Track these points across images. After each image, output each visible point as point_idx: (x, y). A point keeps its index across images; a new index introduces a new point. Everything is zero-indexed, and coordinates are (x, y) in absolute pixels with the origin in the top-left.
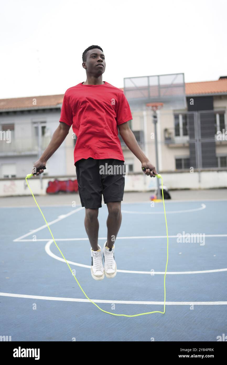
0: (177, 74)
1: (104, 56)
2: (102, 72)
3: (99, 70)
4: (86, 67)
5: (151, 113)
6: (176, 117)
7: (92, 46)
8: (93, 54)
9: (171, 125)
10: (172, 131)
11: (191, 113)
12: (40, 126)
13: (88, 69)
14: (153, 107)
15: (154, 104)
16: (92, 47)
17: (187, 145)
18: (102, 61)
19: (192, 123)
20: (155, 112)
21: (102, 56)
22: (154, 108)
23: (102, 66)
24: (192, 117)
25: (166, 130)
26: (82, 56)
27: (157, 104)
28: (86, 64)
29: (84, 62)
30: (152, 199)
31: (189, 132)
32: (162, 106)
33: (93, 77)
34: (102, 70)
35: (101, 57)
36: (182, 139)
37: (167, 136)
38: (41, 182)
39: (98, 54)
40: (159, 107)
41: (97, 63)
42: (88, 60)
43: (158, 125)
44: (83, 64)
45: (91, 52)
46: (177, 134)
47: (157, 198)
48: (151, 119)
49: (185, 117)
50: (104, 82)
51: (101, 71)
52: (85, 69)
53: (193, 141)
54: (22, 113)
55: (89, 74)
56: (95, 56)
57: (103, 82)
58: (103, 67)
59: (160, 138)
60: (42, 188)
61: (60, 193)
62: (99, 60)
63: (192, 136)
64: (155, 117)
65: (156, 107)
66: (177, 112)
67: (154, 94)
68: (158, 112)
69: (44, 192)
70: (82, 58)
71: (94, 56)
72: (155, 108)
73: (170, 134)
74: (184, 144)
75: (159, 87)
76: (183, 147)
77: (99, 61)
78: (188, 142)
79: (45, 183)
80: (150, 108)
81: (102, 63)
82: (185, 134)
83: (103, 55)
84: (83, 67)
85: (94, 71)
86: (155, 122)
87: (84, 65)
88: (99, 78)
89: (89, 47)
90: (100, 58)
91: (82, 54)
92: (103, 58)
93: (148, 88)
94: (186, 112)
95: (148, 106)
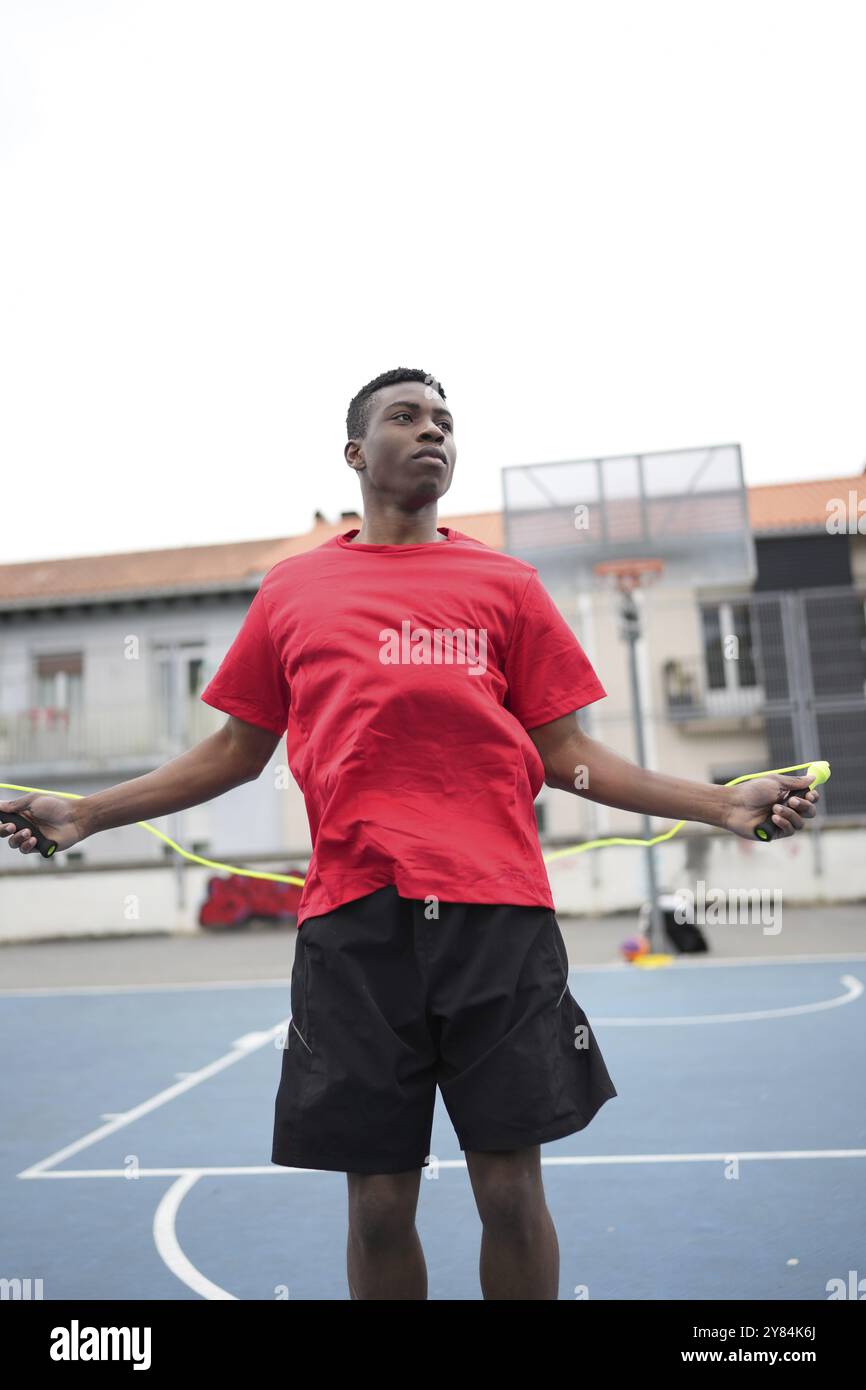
0: (713, 449)
1: (446, 417)
2: (438, 488)
3: (424, 478)
4: (364, 462)
5: (611, 601)
6: (710, 616)
7: (395, 371)
8: (400, 404)
9: (689, 647)
10: (698, 670)
11: (766, 598)
12: (182, 659)
13: (369, 472)
14: (620, 576)
15: (625, 566)
16: (397, 377)
17: (757, 722)
18: (440, 440)
19: (774, 638)
20: (627, 595)
21: (442, 417)
22: (627, 582)
23: (440, 461)
24: (772, 615)
25: (670, 668)
26: (345, 415)
27: (640, 566)
28: (363, 450)
29: (356, 442)
30: (631, 952)
31: (760, 673)
32: (658, 572)
33: (391, 512)
34: (436, 481)
35: (434, 421)
36: (737, 701)
37: (675, 688)
38: (180, 881)
39: (421, 405)
40: (644, 579)
41: (417, 447)
42: (377, 430)
43: (642, 648)
44: (350, 450)
45: (388, 394)
46: (717, 680)
47: (652, 951)
48: (615, 623)
49: (742, 616)
50: (444, 531)
51: (434, 486)
52: (357, 469)
53: (780, 708)
54: (116, 609)
55: (378, 490)
56: (411, 413)
57: (439, 530)
58: (444, 465)
59: (651, 698)
60: (182, 904)
61: (256, 925)
62: (424, 431)
63: (777, 688)
64: (630, 616)
65: (635, 577)
66: (712, 598)
67: (624, 528)
68: (639, 597)
69: (188, 920)
70: (346, 424)
71: (403, 415)
72: (629, 579)
73: (687, 680)
74: (744, 721)
75: (645, 502)
76: (740, 731)
77: (426, 437)
78: (760, 712)
79: (196, 888)
80: (611, 581)
81: (442, 448)
82: (747, 680)
83: (446, 413)
84: (349, 462)
85: (399, 481)
86: (632, 637)
87: (352, 453)
88: (422, 512)
89: (383, 376)
90: (430, 426)
91: (348, 407)
92: (448, 427)
93: (599, 507)
94: (746, 596)
95: (603, 574)
